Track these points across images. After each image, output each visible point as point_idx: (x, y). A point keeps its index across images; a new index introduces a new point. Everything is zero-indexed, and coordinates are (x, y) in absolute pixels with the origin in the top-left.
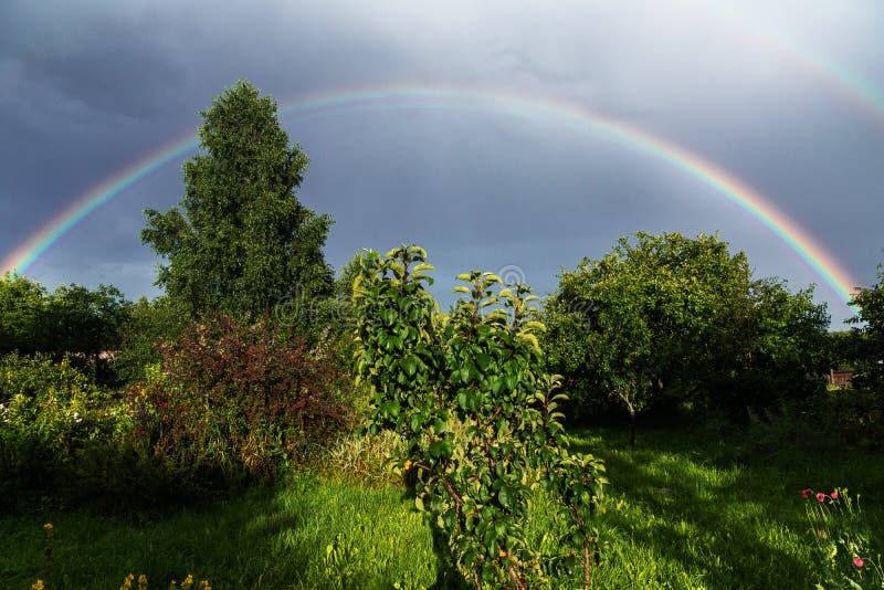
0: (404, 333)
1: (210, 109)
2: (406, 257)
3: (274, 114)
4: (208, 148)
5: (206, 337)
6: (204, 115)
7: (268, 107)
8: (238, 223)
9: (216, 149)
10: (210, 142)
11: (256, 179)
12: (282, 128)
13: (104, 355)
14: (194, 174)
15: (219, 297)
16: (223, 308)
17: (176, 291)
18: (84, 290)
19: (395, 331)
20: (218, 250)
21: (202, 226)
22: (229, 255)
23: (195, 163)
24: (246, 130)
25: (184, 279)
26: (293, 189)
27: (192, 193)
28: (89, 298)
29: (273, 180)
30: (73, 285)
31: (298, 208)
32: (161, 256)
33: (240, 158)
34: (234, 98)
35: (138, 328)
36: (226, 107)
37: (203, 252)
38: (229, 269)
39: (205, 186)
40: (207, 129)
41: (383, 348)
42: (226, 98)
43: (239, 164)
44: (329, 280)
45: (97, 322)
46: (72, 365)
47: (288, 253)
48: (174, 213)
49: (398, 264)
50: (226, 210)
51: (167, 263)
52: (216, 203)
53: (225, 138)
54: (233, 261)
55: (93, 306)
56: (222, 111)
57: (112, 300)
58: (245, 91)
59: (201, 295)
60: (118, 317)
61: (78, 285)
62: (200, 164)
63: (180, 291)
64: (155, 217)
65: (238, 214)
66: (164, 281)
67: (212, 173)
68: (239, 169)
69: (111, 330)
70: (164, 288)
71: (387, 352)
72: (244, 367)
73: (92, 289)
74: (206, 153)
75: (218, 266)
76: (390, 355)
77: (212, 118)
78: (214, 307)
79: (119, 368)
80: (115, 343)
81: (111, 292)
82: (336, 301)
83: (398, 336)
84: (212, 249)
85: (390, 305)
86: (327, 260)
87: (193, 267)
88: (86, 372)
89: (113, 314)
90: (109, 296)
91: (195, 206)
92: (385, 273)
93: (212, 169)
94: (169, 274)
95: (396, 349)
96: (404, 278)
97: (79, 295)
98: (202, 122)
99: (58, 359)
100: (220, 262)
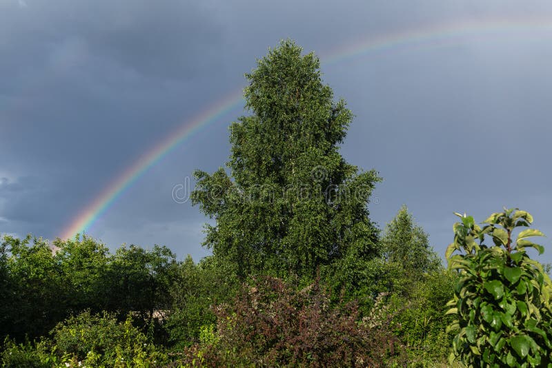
0: (512, 309)
1: (254, 70)
2: (509, 223)
3: (316, 71)
4: (252, 109)
5: (258, 300)
6: (249, 76)
7: (310, 63)
8: (281, 181)
9: (260, 109)
10: (255, 102)
11: (299, 136)
12: (324, 84)
13: (156, 314)
14: (240, 135)
15: (263, 257)
16: (268, 268)
17: (222, 251)
18: (141, 250)
19: (502, 306)
20: (263, 209)
21: (247, 185)
22: (272, 214)
23: (240, 124)
24: (289, 88)
25: (230, 240)
26: (337, 144)
27: (238, 154)
28: (146, 259)
29: (317, 137)
30: (132, 246)
31: (342, 164)
32: (208, 215)
33: (284, 116)
34: (277, 58)
35: (187, 287)
36: (270, 68)
37: (248, 211)
38: (274, 228)
39: (251, 146)
40: (252, 90)
41: (486, 325)
42: (270, 59)
43: (282, 122)
44: (374, 239)
45: (152, 283)
46: (134, 324)
47: (331, 211)
48: (221, 173)
49: (500, 230)
50: (270, 169)
51: (214, 224)
52: (260, 162)
53: (269, 97)
54: (277, 220)
55: (149, 266)
56: (267, 72)
57: (165, 261)
58: (287, 49)
59: (246, 256)
60: (170, 277)
61: (137, 247)
62: (245, 124)
63: (226, 251)
64: (204, 178)
65: (282, 172)
66: (212, 241)
67: (257, 132)
68: (282, 127)
69: (164, 290)
70: (212, 249)
71: (492, 329)
72: (295, 333)
73: (149, 249)
74: (251, 113)
75: (262, 225)
76: (496, 333)
77: (257, 78)
78: (258, 267)
79: (171, 328)
80: (167, 303)
81: (165, 253)
82: (381, 261)
83: (504, 311)
84: (256, 208)
85: (494, 276)
86: (371, 218)
87: (239, 227)
88: (145, 331)
89: (166, 274)
90: (163, 257)
91: (241, 166)
92: (482, 240)
93: (257, 128)
94: (216, 234)
95: (504, 327)
96: (507, 246)
97: (137, 256)
98: (248, 83)
99: (121, 319)
100: (264, 222)
